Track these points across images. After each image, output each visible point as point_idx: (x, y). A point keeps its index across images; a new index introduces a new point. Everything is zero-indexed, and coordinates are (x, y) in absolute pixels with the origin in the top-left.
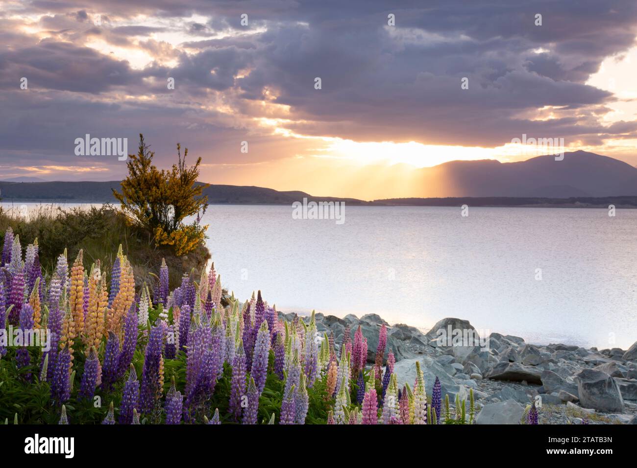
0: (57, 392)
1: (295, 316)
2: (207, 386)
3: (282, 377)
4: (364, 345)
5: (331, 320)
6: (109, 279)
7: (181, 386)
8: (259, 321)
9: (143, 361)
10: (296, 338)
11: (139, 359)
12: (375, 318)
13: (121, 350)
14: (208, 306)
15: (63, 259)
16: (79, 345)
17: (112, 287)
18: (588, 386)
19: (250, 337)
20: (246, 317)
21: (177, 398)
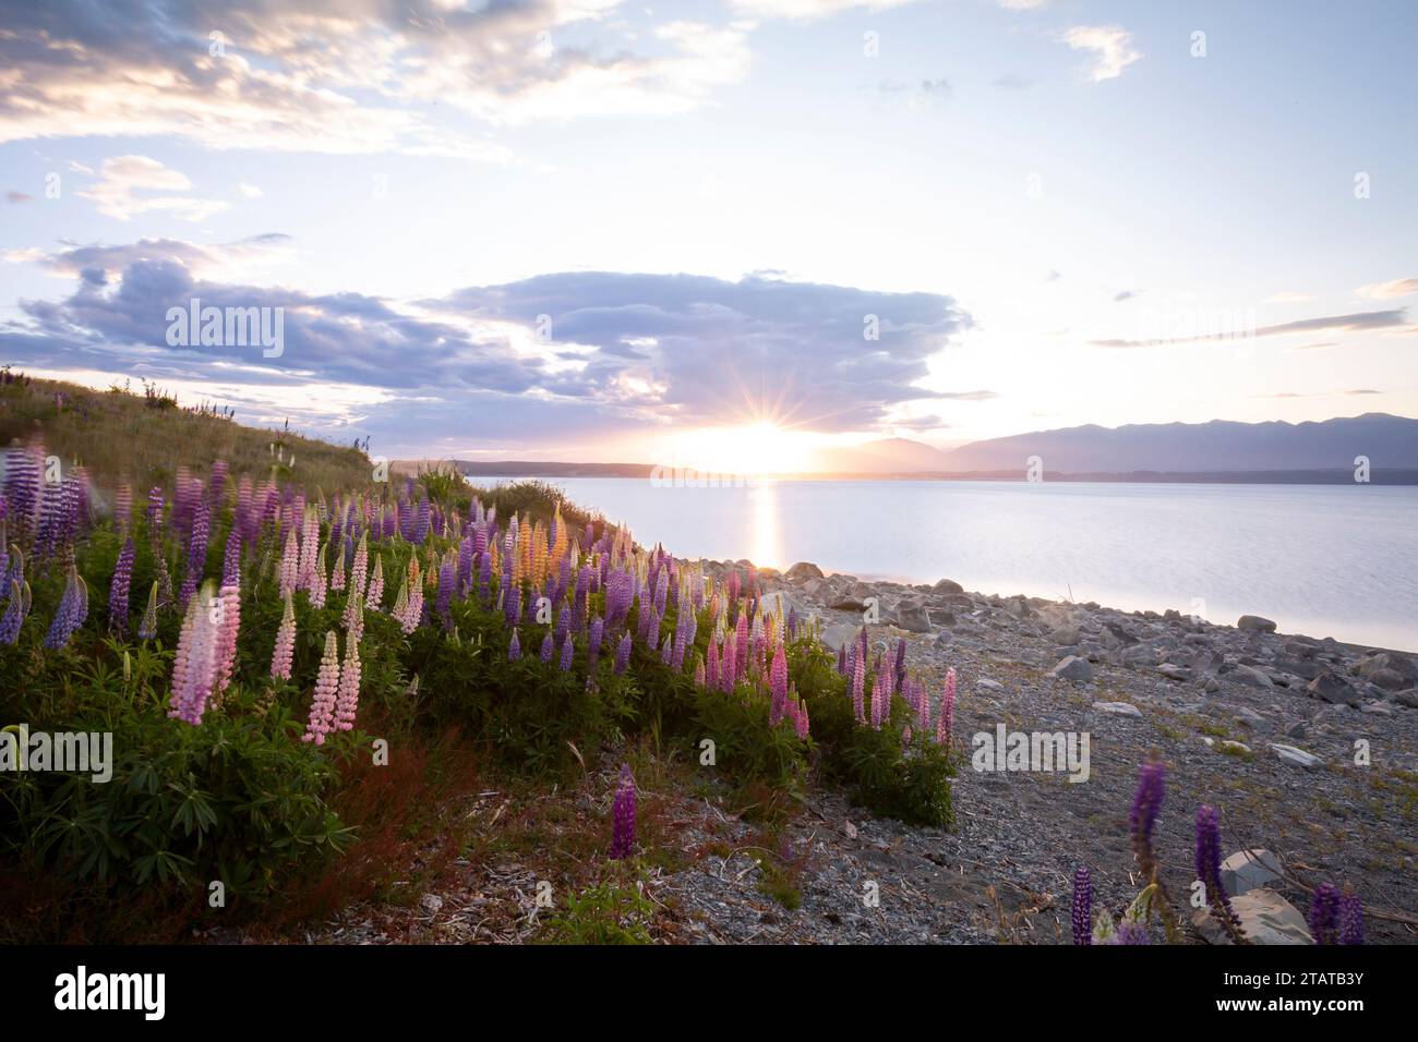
0: (510, 618)
1: (686, 561)
2: (621, 614)
3: (677, 607)
4: (738, 582)
5: (714, 564)
6: (548, 534)
7: (602, 614)
8: (660, 564)
9: (574, 595)
10: (688, 578)
11: (571, 593)
12: (746, 562)
13: (557, 586)
14: (622, 555)
15: (514, 519)
16: (526, 583)
17: (551, 541)
18: (904, 613)
19: (653, 577)
20: (650, 561)
21: (599, 622)
